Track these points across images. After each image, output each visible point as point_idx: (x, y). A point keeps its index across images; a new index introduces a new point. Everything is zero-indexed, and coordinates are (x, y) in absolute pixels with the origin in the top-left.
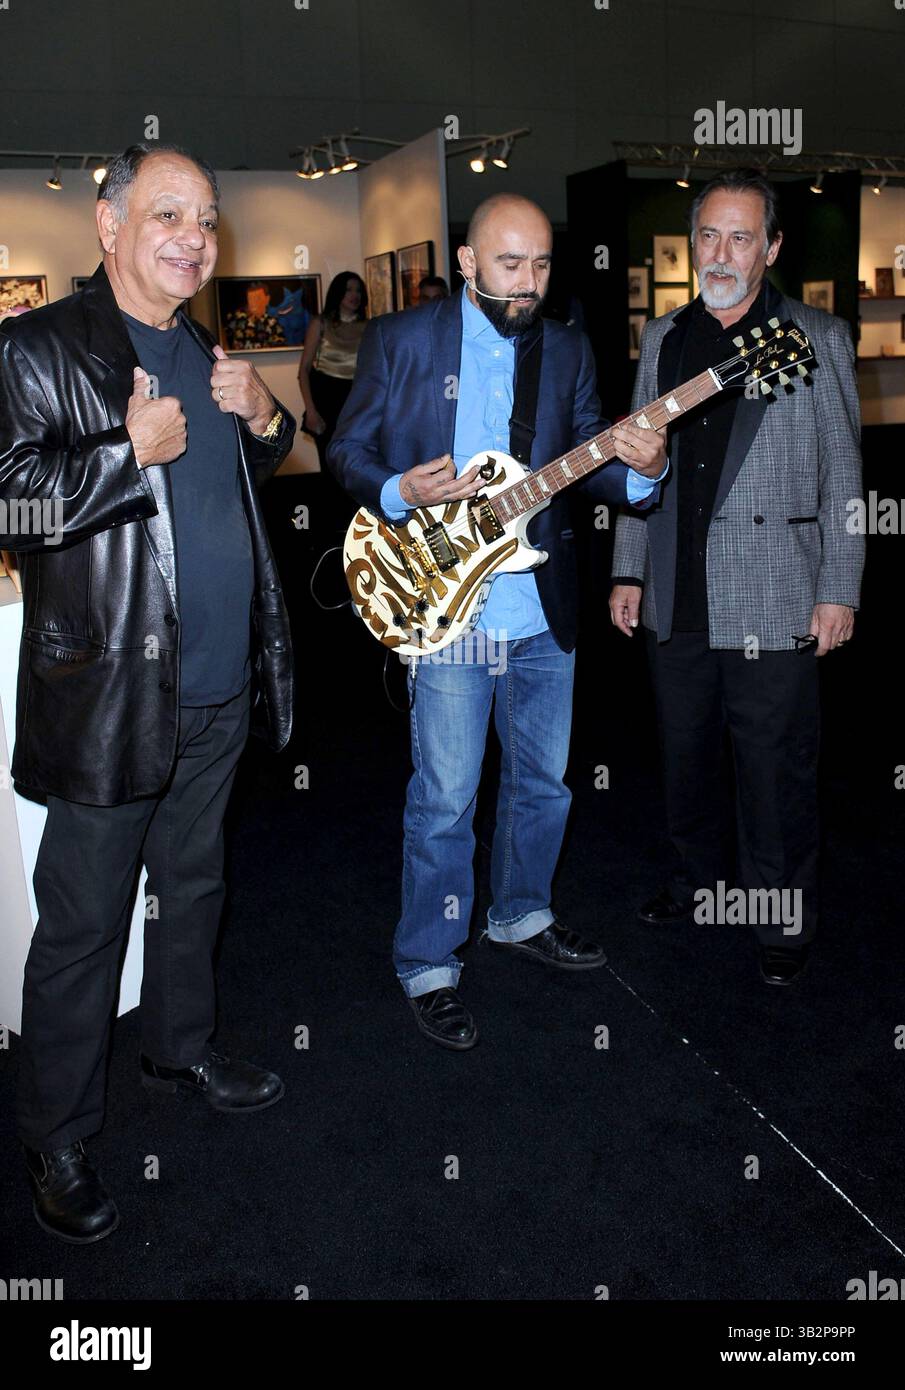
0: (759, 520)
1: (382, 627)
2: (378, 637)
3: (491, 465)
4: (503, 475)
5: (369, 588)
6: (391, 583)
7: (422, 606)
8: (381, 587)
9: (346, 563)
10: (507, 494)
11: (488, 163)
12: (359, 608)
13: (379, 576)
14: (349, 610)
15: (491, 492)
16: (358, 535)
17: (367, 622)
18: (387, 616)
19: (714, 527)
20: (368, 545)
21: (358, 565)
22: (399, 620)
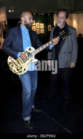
0: (65, 53)
1: (15, 71)
2: (14, 73)
3: (30, 49)
4: (32, 50)
5: (12, 66)
6: (16, 65)
7: (21, 68)
8: (14, 66)
9: (8, 63)
10: (33, 52)
11: (11, 11)
12: (11, 69)
13: (14, 64)
14: (9, 69)
15: (31, 52)
16: (10, 59)
17: (12, 71)
18: (16, 70)
19: (59, 53)
20: (12, 60)
21: (10, 63)
22: (18, 70)
